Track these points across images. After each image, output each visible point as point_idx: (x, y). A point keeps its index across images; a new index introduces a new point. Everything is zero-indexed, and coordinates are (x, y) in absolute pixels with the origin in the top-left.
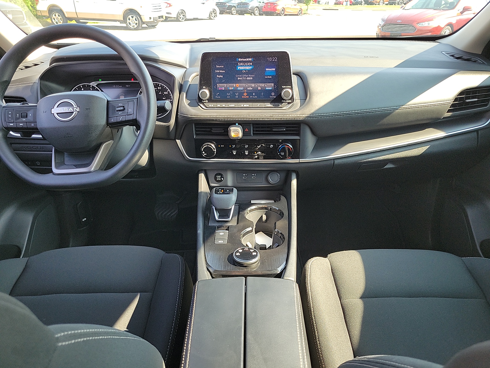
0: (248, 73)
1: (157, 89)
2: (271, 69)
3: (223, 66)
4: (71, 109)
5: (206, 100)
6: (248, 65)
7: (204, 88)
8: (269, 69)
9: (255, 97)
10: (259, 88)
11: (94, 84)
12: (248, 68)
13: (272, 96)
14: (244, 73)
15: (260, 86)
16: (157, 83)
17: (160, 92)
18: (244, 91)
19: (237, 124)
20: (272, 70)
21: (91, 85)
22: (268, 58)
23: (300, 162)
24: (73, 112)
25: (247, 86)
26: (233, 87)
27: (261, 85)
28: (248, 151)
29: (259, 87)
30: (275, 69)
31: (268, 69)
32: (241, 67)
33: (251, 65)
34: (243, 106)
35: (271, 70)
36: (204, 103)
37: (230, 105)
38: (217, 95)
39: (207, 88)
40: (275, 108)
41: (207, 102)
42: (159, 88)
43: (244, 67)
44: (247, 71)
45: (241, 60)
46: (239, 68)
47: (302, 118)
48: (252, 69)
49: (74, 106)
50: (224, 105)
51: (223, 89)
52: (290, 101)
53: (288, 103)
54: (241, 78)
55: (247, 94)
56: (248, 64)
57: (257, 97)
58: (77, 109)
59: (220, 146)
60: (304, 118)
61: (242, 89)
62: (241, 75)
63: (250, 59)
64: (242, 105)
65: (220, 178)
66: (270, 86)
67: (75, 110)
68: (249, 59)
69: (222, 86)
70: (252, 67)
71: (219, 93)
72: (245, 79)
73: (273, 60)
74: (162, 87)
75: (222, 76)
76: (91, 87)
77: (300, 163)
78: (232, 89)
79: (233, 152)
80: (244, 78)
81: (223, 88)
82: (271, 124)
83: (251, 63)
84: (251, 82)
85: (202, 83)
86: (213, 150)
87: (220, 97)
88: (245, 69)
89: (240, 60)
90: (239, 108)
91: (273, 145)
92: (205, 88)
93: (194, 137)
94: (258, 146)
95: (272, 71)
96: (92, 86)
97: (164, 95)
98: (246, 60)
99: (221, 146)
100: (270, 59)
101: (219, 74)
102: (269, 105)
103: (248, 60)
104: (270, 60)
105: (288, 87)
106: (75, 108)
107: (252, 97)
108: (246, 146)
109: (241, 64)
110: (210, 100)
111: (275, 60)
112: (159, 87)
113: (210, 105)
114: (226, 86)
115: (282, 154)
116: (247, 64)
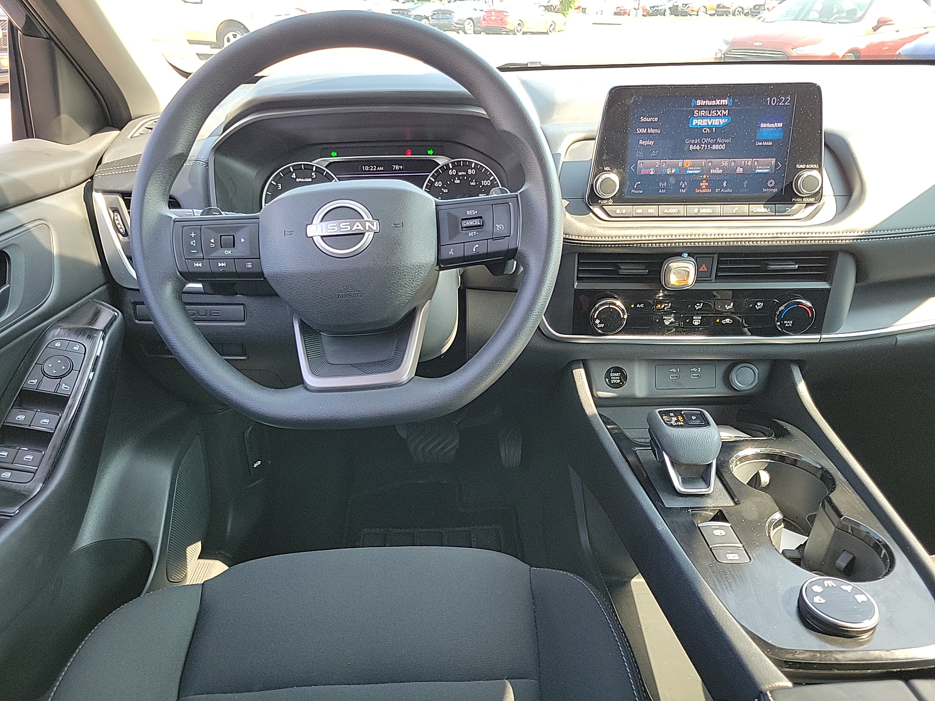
0: (716, 133)
1: (467, 173)
2: (772, 125)
3: (656, 119)
4: (358, 226)
5: (609, 199)
6: (719, 115)
7: (606, 171)
8: (768, 125)
9: (726, 191)
10: (740, 170)
11: (321, 162)
12: (716, 122)
13: (769, 187)
14: (707, 135)
15: (741, 165)
16: (467, 161)
17: (472, 182)
18: (701, 177)
19: (687, 255)
20: (776, 126)
21: (313, 166)
22: (769, 99)
23: (822, 343)
24: (363, 234)
25: (710, 164)
26: (677, 167)
27: (745, 163)
28: (700, 317)
29: (739, 168)
30: (781, 124)
31: (765, 125)
32: (701, 120)
33: (724, 115)
34: (699, 211)
35: (771, 128)
36: (604, 207)
37: (666, 211)
38: (635, 187)
39: (615, 171)
40: (775, 215)
41: (610, 204)
42: (470, 172)
43: (709, 120)
44: (714, 129)
45: (703, 103)
46: (695, 122)
47: (850, 240)
48: (727, 125)
49: (366, 218)
50: (652, 210)
51: (651, 173)
52: (812, 200)
53: (807, 203)
54: (698, 146)
55: (707, 184)
56: (719, 113)
57: (731, 191)
58: (373, 225)
59: (635, 305)
60: (853, 240)
61: (698, 171)
62: (699, 140)
63: (724, 101)
64: (694, 209)
65: (619, 378)
66: (764, 166)
67: (367, 229)
68: (722, 101)
69: (648, 166)
70: (726, 120)
71: (639, 183)
72: (708, 147)
73: (780, 104)
74: (478, 169)
75: (651, 143)
76: (314, 170)
77: (822, 345)
78: (673, 172)
79: (664, 319)
80: (706, 146)
81: (652, 169)
82: (766, 254)
83: (725, 111)
84: (720, 154)
85: (604, 158)
86: (622, 317)
87: (641, 192)
88: (710, 124)
89: (699, 103)
90: (687, 217)
91: (762, 304)
92: (609, 171)
93: (575, 287)
94: (726, 306)
95: (775, 129)
96: (316, 167)
97: (481, 187)
98: (714, 103)
99: (638, 306)
100: (774, 99)
101: (648, 136)
102: (760, 209)
103: (720, 102)
104: (774, 103)
105: (812, 166)
106: (367, 224)
107: (720, 190)
108: (697, 306)
109: (703, 113)
110: (620, 199)
111: (786, 104)
112: (472, 169)
113: (618, 211)
114: (659, 165)
115: (787, 325)
116: (717, 113)
